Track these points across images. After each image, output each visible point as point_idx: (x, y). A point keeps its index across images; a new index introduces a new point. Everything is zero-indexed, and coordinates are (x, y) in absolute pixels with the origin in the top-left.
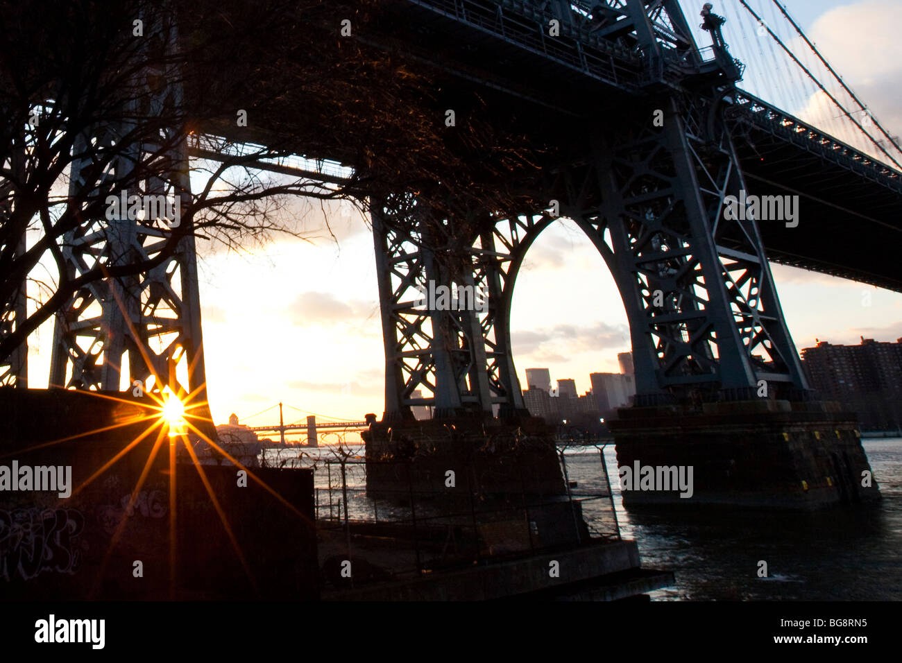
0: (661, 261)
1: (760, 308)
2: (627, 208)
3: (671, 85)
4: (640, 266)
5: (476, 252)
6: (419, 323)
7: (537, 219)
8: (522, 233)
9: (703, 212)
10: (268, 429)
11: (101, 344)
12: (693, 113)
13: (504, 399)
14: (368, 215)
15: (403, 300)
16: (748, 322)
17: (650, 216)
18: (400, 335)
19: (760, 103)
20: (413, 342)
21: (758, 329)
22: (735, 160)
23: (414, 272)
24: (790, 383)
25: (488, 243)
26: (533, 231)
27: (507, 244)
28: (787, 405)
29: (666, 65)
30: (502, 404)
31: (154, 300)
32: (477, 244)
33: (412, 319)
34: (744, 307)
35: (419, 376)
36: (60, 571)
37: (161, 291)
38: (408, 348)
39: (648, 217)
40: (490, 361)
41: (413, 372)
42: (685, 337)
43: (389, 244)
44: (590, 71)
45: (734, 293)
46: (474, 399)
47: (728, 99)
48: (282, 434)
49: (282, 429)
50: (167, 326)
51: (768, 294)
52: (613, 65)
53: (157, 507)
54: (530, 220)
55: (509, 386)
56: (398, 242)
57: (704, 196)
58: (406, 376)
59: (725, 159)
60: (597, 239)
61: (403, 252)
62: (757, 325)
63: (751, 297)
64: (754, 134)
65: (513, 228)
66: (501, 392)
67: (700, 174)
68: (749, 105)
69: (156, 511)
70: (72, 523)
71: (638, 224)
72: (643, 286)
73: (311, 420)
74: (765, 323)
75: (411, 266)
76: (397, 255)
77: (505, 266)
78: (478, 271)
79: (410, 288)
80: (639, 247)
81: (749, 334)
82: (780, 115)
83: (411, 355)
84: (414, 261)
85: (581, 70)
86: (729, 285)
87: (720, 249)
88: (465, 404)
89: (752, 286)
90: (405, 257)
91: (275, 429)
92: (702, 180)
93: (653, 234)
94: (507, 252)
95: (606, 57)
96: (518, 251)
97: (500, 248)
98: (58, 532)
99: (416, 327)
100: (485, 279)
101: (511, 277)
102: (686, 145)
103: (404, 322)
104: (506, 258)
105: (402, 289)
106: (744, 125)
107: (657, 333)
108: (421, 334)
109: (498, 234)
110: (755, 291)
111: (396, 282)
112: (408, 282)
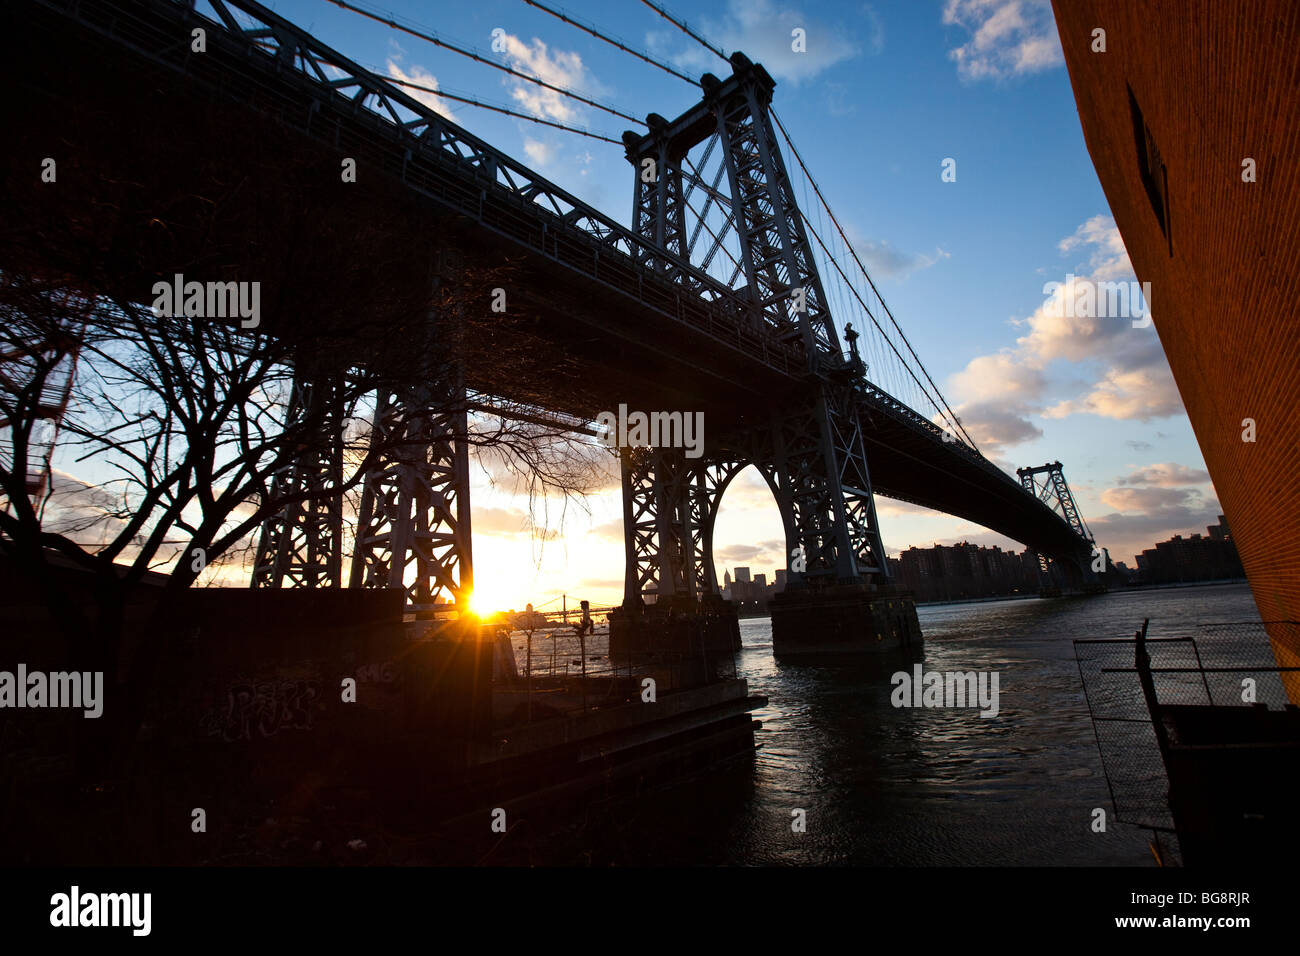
0: (809, 494)
1: (866, 525)
2: (790, 459)
3: (821, 376)
4: (796, 499)
5: (693, 487)
6: (650, 536)
7: (734, 465)
8: (724, 475)
9: (835, 463)
10: (552, 614)
11: (390, 553)
12: (835, 396)
13: (706, 589)
14: (619, 459)
15: (641, 520)
16: (857, 535)
17: (804, 465)
18: (637, 545)
19: (881, 392)
20: (646, 550)
21: (863, 539)
22: (859, 428)
23: (650, 500)
24: (879, 574)
25: (701, 482)
26: (732, 474)
27: (714, 482)
28: (874, 587)
29: (820, 363)
30: (704, 592)
31: (437, 520)
32: (694, 482)
33: (645, 534)
34: (856, 525)
35: (649, 574)
36: (297, 727)
37: (442, 514)
38: (642, 554)
39: (803, 466)
40: (698, 563)
41: (644, 571)
42: (821, 544)
43: (633, 480)
44: (771, 364)
45: (851, 516)
46: (685, 589)
47: (858, 388)
48: (565, 617)
49: (565, 613)
50: (445, 540)
51: (872, 516)
52: (786, 360)
53: (387, 674)
54: (730, 466)
55: (710, 578)
56: (639, 480)
57: (837, 452)
58: (640, 574)
59: (853, 428)
60: (769, 479)
61: (642, 487)
62: (863, 536)
63: (861, 518)
64: (873, 413)
65: (718, 471)
66: (704, 584)
67: (836, 438)
68: (874, 393)
69: (387, 677)
70: (311, 691)
71: (797, 470)
72: (796, 511)
73: (585, 604)
74: (868, 536)
75: (647, 497)
76: (638, 488)
77: (712, 498)
78: (693, 501)
79: (646, 513)
80: (795, 485)
81: (857, 543)
82: (892, 400)
83: (644, 559)
84: (650, 493)
85: (763, 363)
86: (848, 511)
87: (844, 487)
88: (680, 593)
89: (862, 511)
90: (644, 490)
91: (560, 613)
92: (837, 442)
93: (804, 477)
94: (714, 488)
95: (782, 355)
96: (721, 487)
97: (710, 485)
98: (298, 699)
99: (648, 540)
100: (698, 507)
101: (715, 505)
102: (829, 417)
103: (642, 537)
104: (712, 492)
105: (640, 513)
106: (867, 406)
107: (803, 543)
108: (651, 544)
109: (709, 475)
110: (863, 515)
111: (636, 508)
112: (644, 508)
